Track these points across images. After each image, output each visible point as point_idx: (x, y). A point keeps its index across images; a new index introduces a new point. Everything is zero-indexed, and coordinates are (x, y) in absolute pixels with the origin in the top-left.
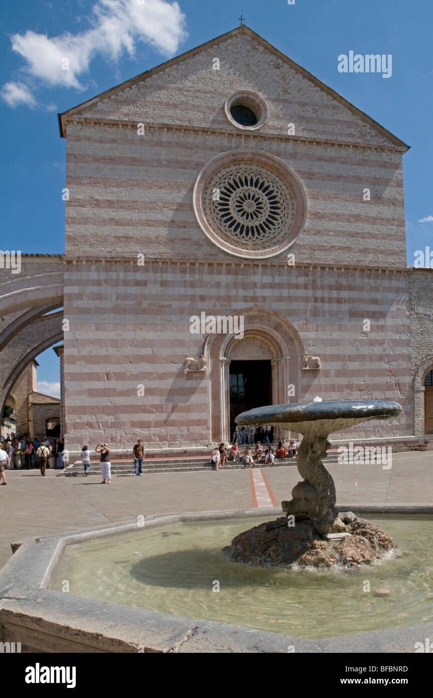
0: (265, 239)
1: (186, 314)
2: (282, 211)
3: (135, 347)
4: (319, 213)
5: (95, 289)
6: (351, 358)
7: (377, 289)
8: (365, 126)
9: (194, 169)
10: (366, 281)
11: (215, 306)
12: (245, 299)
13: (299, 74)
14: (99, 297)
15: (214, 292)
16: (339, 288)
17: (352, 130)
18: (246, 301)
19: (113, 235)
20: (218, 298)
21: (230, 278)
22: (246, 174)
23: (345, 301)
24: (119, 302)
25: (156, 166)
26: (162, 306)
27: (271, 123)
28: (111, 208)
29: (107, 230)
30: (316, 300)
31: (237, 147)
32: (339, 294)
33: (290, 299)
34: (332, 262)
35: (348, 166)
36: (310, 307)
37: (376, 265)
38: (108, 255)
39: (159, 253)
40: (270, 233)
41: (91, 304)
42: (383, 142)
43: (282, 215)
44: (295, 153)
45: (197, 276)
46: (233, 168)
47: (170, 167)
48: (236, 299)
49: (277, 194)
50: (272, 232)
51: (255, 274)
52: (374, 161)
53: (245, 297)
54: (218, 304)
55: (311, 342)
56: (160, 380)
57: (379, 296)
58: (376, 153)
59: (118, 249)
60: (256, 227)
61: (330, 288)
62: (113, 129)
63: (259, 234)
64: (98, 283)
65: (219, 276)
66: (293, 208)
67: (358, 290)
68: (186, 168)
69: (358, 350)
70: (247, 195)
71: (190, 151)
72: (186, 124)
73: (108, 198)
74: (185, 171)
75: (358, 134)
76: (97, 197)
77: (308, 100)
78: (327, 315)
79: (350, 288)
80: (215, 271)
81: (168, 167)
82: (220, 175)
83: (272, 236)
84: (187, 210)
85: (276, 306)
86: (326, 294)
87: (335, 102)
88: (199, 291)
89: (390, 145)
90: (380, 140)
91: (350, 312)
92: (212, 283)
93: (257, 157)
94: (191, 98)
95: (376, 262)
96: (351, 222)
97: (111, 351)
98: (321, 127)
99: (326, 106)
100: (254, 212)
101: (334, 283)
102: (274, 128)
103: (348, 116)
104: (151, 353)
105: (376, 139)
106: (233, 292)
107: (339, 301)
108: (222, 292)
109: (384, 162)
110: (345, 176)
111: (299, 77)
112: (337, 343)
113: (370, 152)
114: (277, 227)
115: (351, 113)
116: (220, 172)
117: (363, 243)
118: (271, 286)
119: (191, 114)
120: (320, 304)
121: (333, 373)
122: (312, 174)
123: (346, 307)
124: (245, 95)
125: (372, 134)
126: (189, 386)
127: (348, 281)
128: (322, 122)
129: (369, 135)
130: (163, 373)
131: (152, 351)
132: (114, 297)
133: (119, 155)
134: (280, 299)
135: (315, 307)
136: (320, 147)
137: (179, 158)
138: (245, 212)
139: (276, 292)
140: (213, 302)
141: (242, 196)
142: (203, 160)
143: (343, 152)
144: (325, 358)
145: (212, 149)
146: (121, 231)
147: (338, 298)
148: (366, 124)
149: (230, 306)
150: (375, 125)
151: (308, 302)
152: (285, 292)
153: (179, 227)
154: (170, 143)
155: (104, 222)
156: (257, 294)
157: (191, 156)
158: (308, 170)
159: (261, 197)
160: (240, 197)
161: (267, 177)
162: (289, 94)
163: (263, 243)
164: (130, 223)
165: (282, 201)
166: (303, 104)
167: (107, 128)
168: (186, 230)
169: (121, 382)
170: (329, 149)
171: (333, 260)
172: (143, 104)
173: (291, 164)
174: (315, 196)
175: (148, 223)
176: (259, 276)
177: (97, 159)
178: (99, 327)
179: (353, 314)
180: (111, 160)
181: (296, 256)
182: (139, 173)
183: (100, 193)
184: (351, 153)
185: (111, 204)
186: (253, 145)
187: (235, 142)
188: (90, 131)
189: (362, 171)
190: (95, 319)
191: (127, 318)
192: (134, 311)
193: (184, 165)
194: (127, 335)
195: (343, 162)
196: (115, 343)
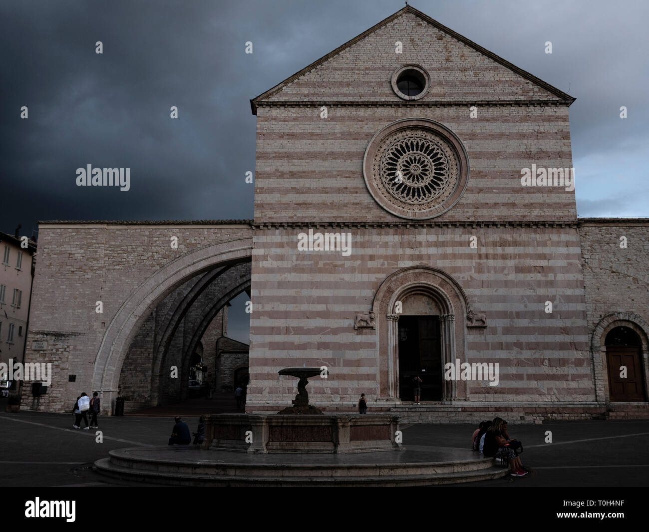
0: (430, 199)
1: (357, 272)
2: (446, 172)
3: (312, 303)
4: (482, 172)
5: (279, 251)
6: (519, 315)
7: (544, 244)
8: (528, 83)
9: (365, 139)
10: (533, 235)
11: (383, 264)
12: (412, 257)
13: (460, 42)
14: (281, 258)
15: (382, 251)
16: (503, 244)
17: (514, 89)
18: (412, 260)
19: (294, 202)
20: (386, 257)
21: (397, 238)
22: (411, 139)
23: (511, 257)
24: (299, 262)
25: (331, 139)
26: (336, 266)
27: (434, 91)
28: (293, 178)
29: (292, 197)
30: (480, 257)
31: (403, 116)
32: (503, 250)
33: (454, 256)
34: (496, 219)
35: (511, 124)
36: (474, 264)
37: (542, 219)
38: (290, 220)
39: (334, 217)
40: (435, 193)
41: (275, 264)
42: (547, 96)
43: (446, 176)
44: (457, 116)
45: (367, 238)
46: (400, 135)
47: (344, 139)
48: (402, 258)
49: (441, 156)
50: (437, 192)
51: (420, 234)
52: (538, 116)
53: (412, 255)
54: (386, 262)
55: (476, 299)
56: (333, 334)
57: (546, 250)
58: (540, 108)
59: (299, 215)
60: (422, 188)
61: (495, 244)
62: (295, 109)
63: (425, 195)
64: (281, 245)
65: (387, 237)
66: (457, 168)
67: (524, 246)
68: (357, 139)
69: (526, 306)
70: (413, 158)
71: (360, 123)
72: (357, 99)
73: (291, 170)
74: (356, 141)
75: (520, 92)
76: (281, 169)
77: (469, 65)
78: (492, 272)
79: (515, 244)
80: (383, 233)
81: (342, 139)
82: (388, 142)
83: (436, 196)
84: (358, 178)
85: (440, 264)
86: (491, 251)
87: (496, 64)
88: (369, 251)
89: (554, 99)
90: (543, 95)
91: (516, 267)
92: (381, 243)
93: (421, 124)
94: (362, 76)
95: (541, 216)
96: (515, 178)
97: (291, 307)
98: (482, 90)
99: (487, 69)
100: (419, 174)
101: (498, 240)
102: (437, 95)
103: (509, 75)
104: (325, 309)
105: (539, 94)
106: (400, 252)
107: (504, 257)
108: (390, 252)
109: (549, 116)
110: (507, 133)
111: (461, 44)
112: (504, 299)
113: (534, 108)
114: (441, 187)
115: (512, 72)
116: (388, 139)
117: (527, 199)
118: (436, 244)
119: (361, 90)
120: (485, 261)
121: (500, 331)
122: (474, 135)
123: (511, 263)
124: (410, 68)
125: (535, 90)
126: (359, 341)
127: (513, 237)
128: (484, 84)
129: (532, 92)
130: (336, 328)
131: (327, 307)
132: (294, 258)
133: (300, 131)
134: (444, 256)
135: (480, 264)
136: (482, 108)
137: (351, 130)
138: (412, 175)
139: (440, 251)
140: (382, 261)
141: (409, 160)
142: (372, 131)
143: (505, 111)
144: (491, 315)
145: (381, 120)
146: (301, 198)
147: (503, 254)
148: (528, 81)
149: (397, 265)
150: (536, 81)
151: (472, 259)
152: (449, 250)
153: (351, 193)
154: (343, 117)
155: (287, 191)
156: (422, 253)
157: (362, 128)
158: (470, 132)
159: (426, 160)
160: (406, 161)
161: (431, 141)
162: (451, 61)
163: (428, 203)
164: (308, 191)
165: (446, 163)
166: (464, 70)
167: (290, 109)
168: (358, 195)
169: (299, 336)
170: (491, 110)
171: (496, 216)
172: (321, 85)
173: (454, 127)
174: (478, 156)
175: (324, 190)
176: (424, 236)
177: (282, 136)
178: (281, 285)
179: (519, 270)
180: (293, 136)
181: (460, 215)
182: (317, 146)
183: (284, 166)
184: (513, 111)
185: (293, 175)
186: (417, 113)
187: (401, 111)
188: (276, 112)
189: (526, 127)
190: (278, 277)
191: (305, 277)
192: (311, 270)
193: (355, 136)
194: (305, 292)
195: (506, 120)
196: (294, 300)
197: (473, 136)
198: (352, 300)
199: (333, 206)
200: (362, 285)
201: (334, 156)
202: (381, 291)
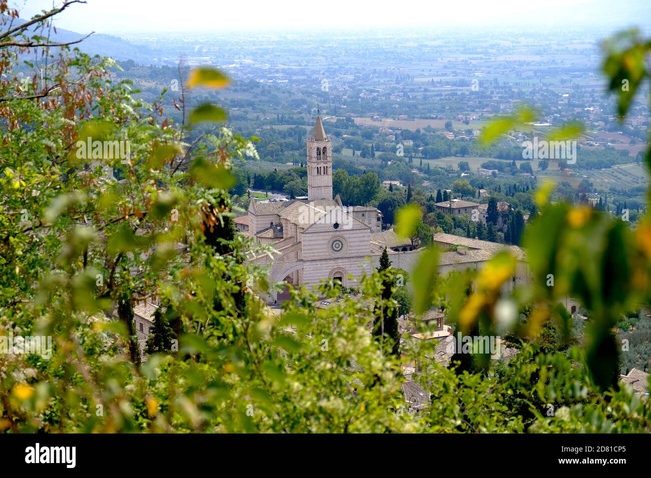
1: (326, 270)
3: (316, 277)
4: (352, 246)
7: (363, 261)
8: (362, 224)
9: (327, 240)
14: (310, 268)
15: (330, 265)
17: (359, 226)
21: (334, 262)
22: (336, 239)
23: (357, 264)
24: (313, 268)
25: (320, 241)
26: (321, 269)
29: (312, 255)
33: (346, 265)
34: (354, 256)
35: (358, 234)
36: (349, 266)
38: (311, 260)
39: (320, 258)
43: (344, 247)
44: (347, 233)
45: (327, 262)
46: (334, 238)
49: (343, 243)
52: (364, 232)
53: (336, 265)
54: (331, 267)
55: (350, 273)
59: (313, 258)
60: (338, 250)
62: (312, 234)
64: (310, 265)
65: (331, 262)
66: (346, 245)
67: (360, 261)
71: (325, 236)
72: (325, 231)
78: (353, 267)
79: (357, 261)
81: (322, 240)
83: (341, 252)
84: (325, 249)
85: (343, 267)
86: (353, 263)
88: (328, 265)
89: (367, 228)
90: (365, 227)
93: (338, 235)
100: (338, 247)
101: (354, 260)
106: (334, 265)
107: (355, 264)
108: (332, 265)
109: (366, 232)
110: (357, 237)
112: (355, 273)
113: (363, 230)
114: (343, 249)
116: (331, 240)
117: (361, 251)
118: (342, 262)
119: (326, 228)
120: (351, 265)
125: (363, 226)
133: (313, 239)
137: (323, 238)
138: (336, 247)
139: (342, 264)
141: (336, 244)
142: (327, 238)
145: (330, 235)
149: (334, 267)
150: (364, 224)
152: (345, 263)
153: (324, 252)
154: (321, 235)
155: (310, 253)
156: (339, 265)
158: (349, 236)
159: (340, 243)
161: (341, 239)
164: (315, 253)
168: (326, 253)
170: (353, 231)
172: (317, 228)
173: (346, 236)
174: (350, 242)
175: (318, 253)
176: (339, 261)
177: (309, 241)
178: (310, 274)
179: (358, 267)
180: (311, 240)
181: (347, 256)
182: (317, 242)
183: (309, 247)
184: (358, 231)
185: (311, 249)
186: (338, 233)
187: (334, 233)
188: (308, 235)
189: (361, 235)
190: (309, 272)
191: (315, 272)
192: (316, 270)
193: (324, 240)
194: (315, 275)
195: (356, 233)
196: (313, 277)
197: (350, 238)
198: (325, 276)
199: (320, 256)
200: (326, 272)
201: (320, 244)
202: (331, 273)
